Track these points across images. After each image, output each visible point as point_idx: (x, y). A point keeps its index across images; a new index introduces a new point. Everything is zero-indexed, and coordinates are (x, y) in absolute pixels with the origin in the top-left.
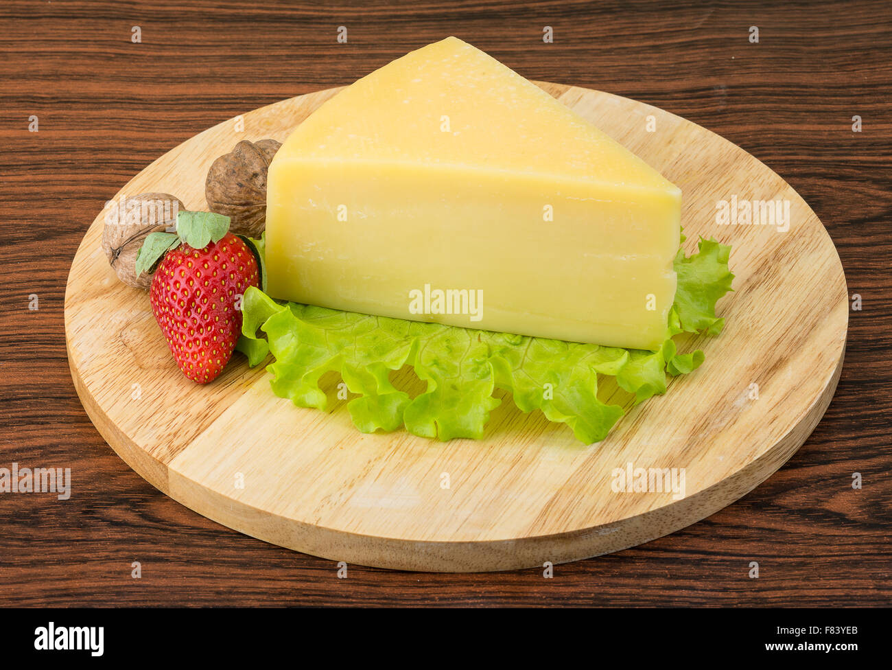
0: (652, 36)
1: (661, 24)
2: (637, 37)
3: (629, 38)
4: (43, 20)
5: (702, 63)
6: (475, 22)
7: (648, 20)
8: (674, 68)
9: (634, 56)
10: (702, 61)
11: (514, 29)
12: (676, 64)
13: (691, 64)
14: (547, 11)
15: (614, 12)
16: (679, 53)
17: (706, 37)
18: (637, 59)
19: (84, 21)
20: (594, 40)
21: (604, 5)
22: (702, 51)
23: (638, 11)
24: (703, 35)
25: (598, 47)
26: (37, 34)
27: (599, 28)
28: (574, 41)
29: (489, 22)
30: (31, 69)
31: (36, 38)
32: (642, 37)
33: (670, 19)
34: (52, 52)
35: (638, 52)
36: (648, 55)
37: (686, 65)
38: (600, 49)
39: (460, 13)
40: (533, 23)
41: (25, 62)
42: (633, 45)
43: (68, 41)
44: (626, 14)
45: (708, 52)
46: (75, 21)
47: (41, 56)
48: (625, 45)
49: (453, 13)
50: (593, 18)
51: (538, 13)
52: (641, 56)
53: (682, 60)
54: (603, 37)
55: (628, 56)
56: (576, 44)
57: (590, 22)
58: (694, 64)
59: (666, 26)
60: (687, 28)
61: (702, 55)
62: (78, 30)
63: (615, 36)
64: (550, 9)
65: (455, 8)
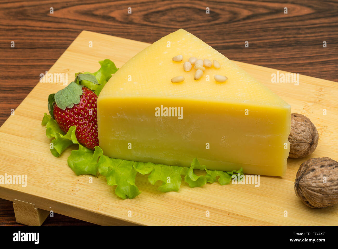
0: (309, 58)
1: (314, 52)
2: (303, 58)
3: (299, 59)
4: (37, 50)
5: (332, 72)
6: (230, 50)
7: (308, 50)
8: (319, 74)
9: (301, 67)
10: (331, 71)
11: (247, 54)
12: (320, 72)
13: (327, 72)
14: (262, 45)
15: (293, 46)
16: (321, 67)
17: (334, 59)
18: (302, 69)
19: (55, 50)
20: (283, 60)
21: (288, 42)
22: (332, 65)
23: (304, 45)
24: (333, 57)
25: (284, 63)
26: (34, 56)
27: (286, 54)
28: (274, 60)
29: (236, 50)
30: (30, 73)
31: (33, 58)
32: (305, 58)
33: (318, 49)
34: (40, 65)
35: (303, 66)
36: (307, 67)
37: (324, 73)
38: (285, 64)
39: (223, 46)
40: (256, 51)
41: (27, 70)
42: (301, 62)
43: (47, 60)
44: (298, 47)
45: (335, 66)
46: (51, 50)
47: (35, 67)
48: (297, 62)
49: (219, 46)
50: (283, 48)
51: (258, 46)
52: (304, 68)
53: (322, 70)
54: (287, 59)
55: (298, 68)
56: (275, 61)
57: (281, 51)
58: (328, 72)
59: (317, 53)
60: (325, 54)
61: (332, 68)
62: (52, 54)
63: (292, 58)
64: (264, 44)
65: (221, 43)
